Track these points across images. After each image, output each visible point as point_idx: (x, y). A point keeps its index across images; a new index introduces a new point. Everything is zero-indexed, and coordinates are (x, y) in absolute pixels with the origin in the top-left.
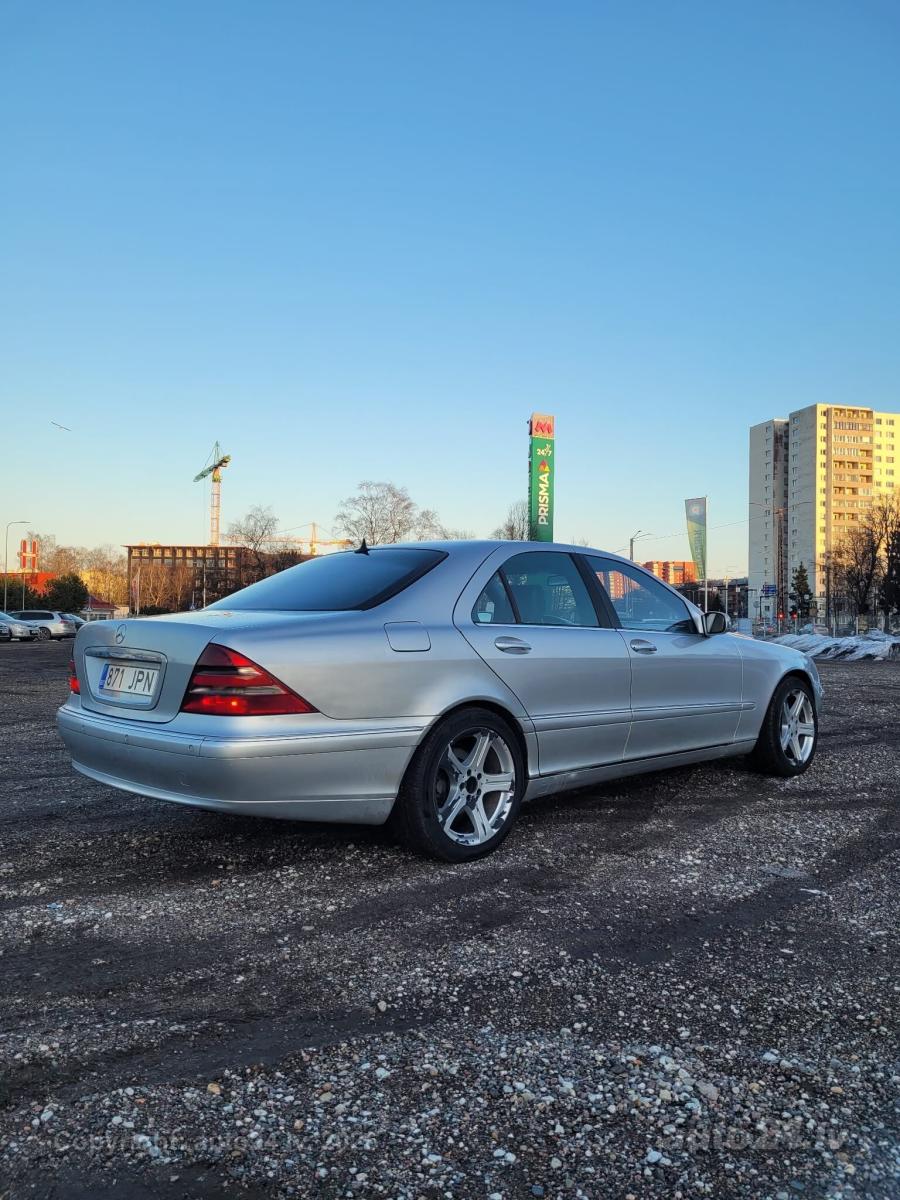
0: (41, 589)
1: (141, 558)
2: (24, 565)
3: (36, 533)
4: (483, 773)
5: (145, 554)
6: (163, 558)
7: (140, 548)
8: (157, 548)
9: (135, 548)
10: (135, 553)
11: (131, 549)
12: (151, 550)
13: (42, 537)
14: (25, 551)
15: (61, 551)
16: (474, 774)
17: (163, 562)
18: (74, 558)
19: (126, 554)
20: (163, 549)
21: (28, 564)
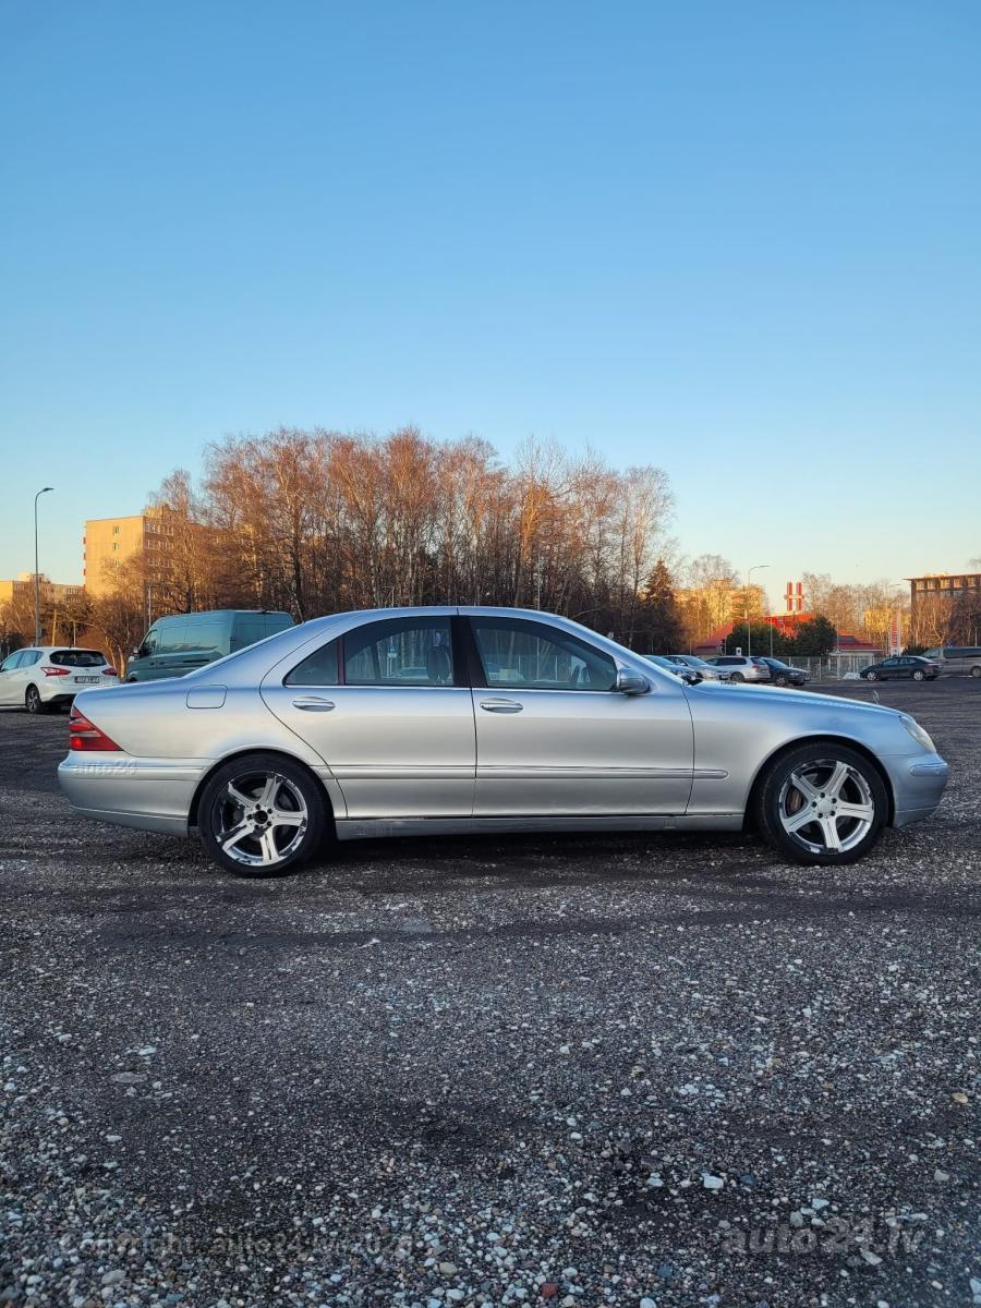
0: (788, 633)
1: (926, 591)
2: (790, 608)
3: (811, 573)
4: (274, 809)
5: (931, 586)
6: (952, 589)
7: (925, 581)
8: (944, 578)
9: (919, 580)
10: (920, 587)
11: (914, 582)
12: (937, 581)
13: (817, 576)
14: (791, 593)
15: (837, 590)
16: (264, 809)
17: (952, 593)
18: (850, 597)
19: (907, 589)
20: (952, 579)
21: (794, 608)
